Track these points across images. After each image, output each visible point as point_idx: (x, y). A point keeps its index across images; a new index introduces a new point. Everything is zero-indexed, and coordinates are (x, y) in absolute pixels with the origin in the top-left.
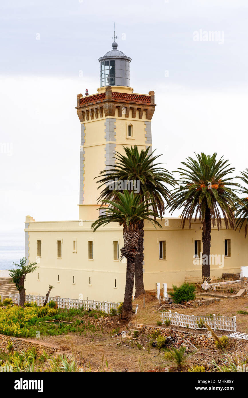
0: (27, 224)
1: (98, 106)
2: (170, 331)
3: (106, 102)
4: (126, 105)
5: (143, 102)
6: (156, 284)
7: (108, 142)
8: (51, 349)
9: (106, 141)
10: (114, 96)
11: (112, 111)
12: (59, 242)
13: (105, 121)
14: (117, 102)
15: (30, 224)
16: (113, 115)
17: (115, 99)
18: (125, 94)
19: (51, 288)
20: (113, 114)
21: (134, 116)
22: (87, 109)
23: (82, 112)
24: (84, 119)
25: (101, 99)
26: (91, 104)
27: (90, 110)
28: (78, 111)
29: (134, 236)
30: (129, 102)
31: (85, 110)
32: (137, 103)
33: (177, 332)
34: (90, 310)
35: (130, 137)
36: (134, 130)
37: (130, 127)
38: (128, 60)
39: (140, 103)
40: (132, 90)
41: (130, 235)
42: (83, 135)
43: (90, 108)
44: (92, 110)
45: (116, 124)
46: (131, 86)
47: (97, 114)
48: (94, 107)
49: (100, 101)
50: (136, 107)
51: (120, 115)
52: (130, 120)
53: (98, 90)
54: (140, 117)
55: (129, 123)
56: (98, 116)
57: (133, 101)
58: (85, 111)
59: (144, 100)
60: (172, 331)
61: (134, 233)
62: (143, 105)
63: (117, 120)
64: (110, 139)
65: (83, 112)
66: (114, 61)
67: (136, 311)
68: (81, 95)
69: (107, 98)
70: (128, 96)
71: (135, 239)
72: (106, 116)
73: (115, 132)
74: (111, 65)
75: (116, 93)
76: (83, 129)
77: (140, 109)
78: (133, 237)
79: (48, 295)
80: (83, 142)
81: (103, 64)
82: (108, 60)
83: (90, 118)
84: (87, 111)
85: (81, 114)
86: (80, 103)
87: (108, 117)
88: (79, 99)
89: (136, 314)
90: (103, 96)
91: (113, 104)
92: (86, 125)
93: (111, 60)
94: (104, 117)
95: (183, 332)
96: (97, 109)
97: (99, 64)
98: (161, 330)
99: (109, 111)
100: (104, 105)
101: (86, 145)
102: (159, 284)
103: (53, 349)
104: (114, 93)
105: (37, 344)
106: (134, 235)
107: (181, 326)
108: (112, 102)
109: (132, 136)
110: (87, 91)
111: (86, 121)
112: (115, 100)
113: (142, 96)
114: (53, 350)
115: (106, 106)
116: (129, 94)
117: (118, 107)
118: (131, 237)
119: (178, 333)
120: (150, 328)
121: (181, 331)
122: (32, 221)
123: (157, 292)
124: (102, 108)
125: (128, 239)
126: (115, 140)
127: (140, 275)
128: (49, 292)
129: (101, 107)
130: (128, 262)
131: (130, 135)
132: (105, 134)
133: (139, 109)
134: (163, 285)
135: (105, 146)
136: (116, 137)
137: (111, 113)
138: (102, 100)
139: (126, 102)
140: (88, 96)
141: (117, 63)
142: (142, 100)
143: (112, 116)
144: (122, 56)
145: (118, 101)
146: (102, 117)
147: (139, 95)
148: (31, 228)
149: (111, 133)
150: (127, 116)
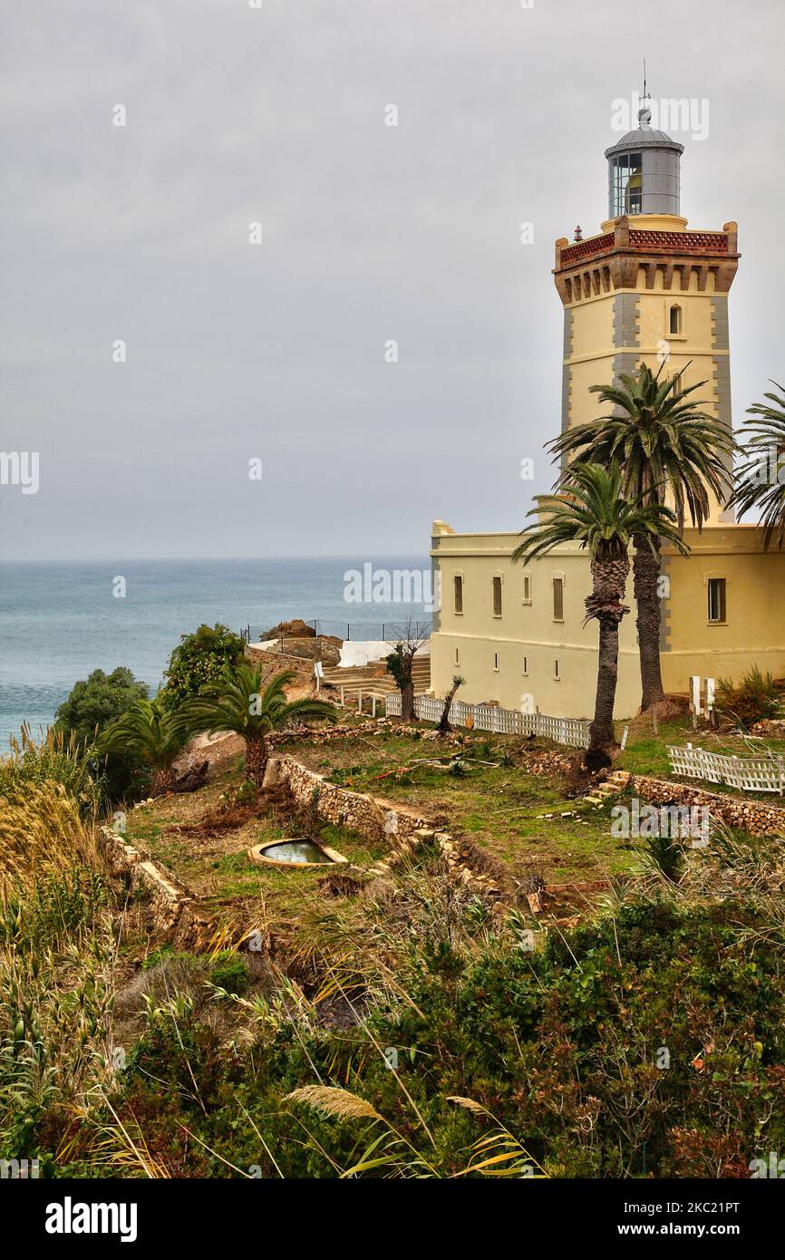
0: (436, 541)
1: (599, 266)
2: (683, 791)
3: (615, 254)
4: (665, 260)
5: (707, 250)
6: (691, 679)
7: (620, 350)
8: (412, 822)
9: (616, 347)
10: (635, 240)
11: (631, 275)
12: (497, 581)
13: (613, 301)
14: (641, 254)
15: (442, 541)
16: (633, 286)
17: (637, 247)
18: (661, 233)
19: (458, 683)
20: (631, 283)
21: (684, 287)
22: (575, 273)
23: (566, 280)
24: (570, 296)
25: (606, 249)
26: (584, 261)
27: (582, 277)
28: (558, 278)
29: (614, 569)
30: (672, 252)
31: (571, 275)
32: (691, 253)
33: (697, 793)
34: (533, 736)
35: (674, 336)
36: (685, 318)
37: (675, 311)
38: (676, 150)
39: (699, 253)
40: (684, 223)
41: (605, 567)
42: (568, 336)
43: (582, 271)
44: (586, 274)
45: (638, 307)
46: (683, 214)
47: (598, 283)
48: (591, 268)
49: (602, 254)
50: (689, 263)
51: (650, 285)
52: (675, 296)
53: (603, 227)
54: (701, 287)
55: (671, 302)
56: (599, 289)
57: (683, 249)
58: (572, 279)
59: (709, 245)
60: (686, 792)
61: (615, 562)
62: (707, 258)
63: (642, 298)
64: (625, 342)
65: (568, 281)
66: (640, 154)
67: (624, 741)
68: (564, 241)
69: (617, 246)
70: (670, 238)
71: (616, 575)
72: (616, 287)
73: (637, 324)
74: (632, 167)
75: (640, 232)
76: (569, 321)
77: (700, 267)
78: (612, 572)
79: (449, 699)
80: (568, 351)
81: (615, 164)
82: (624, 154)
83: (583, 294)
84: (575, 277)
85: (563, 286)
86: (562, 261)
87: (620, 290)
88: (559, 252)
89: (622, 748)
90: (607, 240)
91: (633, 259)
92: (574, 313)
93: (632, 153)
94: (613, 291)
95: (710, 794)
96: (596, 272)
97: (606, 163)
98: (666, 787)
99: (622, 277)
100: (611, 262)
101: (574, 358)
102: (696, 680)
103: (416, 821)
104: (635, 231)
105: (389, 810)
106: (614, 566)
107: (710, 779)
108: (631, 253)
109: (680, 333)
110: (579, 231)
111: (575, 303)
112: (636, 250)
113: (704, 235)
114: (417, 825)
115: (616, 264)
116: (673, 234)
117: (644, 266)
118: (607, 571)
119: (700, 796)
120: (644, 781)
121: (705, 793)
122: (444, 533)
123: (692, 697)
124: (606, 269)
125: (601, 575)
126: (637, 344)
127: (651, 659)
128: (452, 693)
129: (604, 268)
130: (603, 629)
131: (673, 330)
132: (612, 331)
133: (696, 269)
134: (706, 682)
135: (612, 360)
136: (638, 337)
137: (627, 281)
138: (608, 251)
139: (663, 251)
140: (580, 242)
141: (648, 159)
142: (704, 244)
143: (628, 287)
144: (658, 142)
145: (644, 250)
146: (609, 291)
147: (699, 235)
148: (442, 550)
149: (627, 328)
150: (667, 286)
